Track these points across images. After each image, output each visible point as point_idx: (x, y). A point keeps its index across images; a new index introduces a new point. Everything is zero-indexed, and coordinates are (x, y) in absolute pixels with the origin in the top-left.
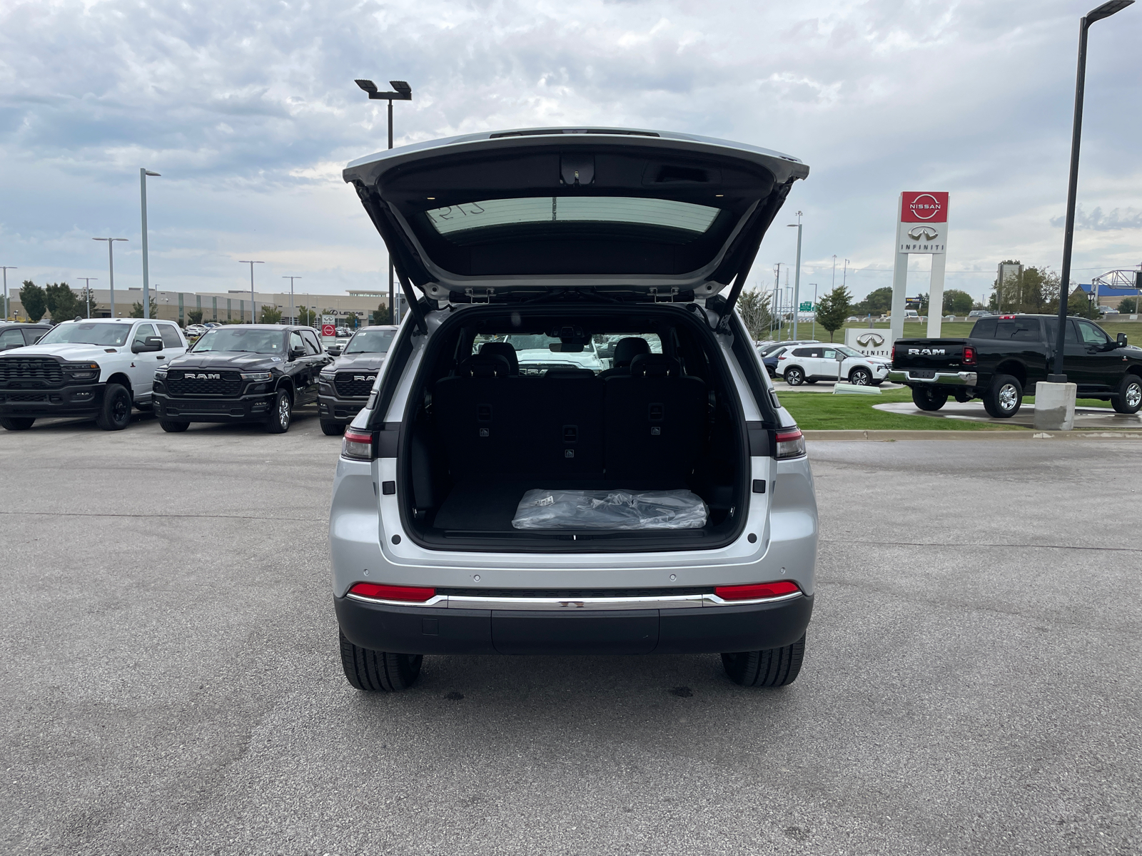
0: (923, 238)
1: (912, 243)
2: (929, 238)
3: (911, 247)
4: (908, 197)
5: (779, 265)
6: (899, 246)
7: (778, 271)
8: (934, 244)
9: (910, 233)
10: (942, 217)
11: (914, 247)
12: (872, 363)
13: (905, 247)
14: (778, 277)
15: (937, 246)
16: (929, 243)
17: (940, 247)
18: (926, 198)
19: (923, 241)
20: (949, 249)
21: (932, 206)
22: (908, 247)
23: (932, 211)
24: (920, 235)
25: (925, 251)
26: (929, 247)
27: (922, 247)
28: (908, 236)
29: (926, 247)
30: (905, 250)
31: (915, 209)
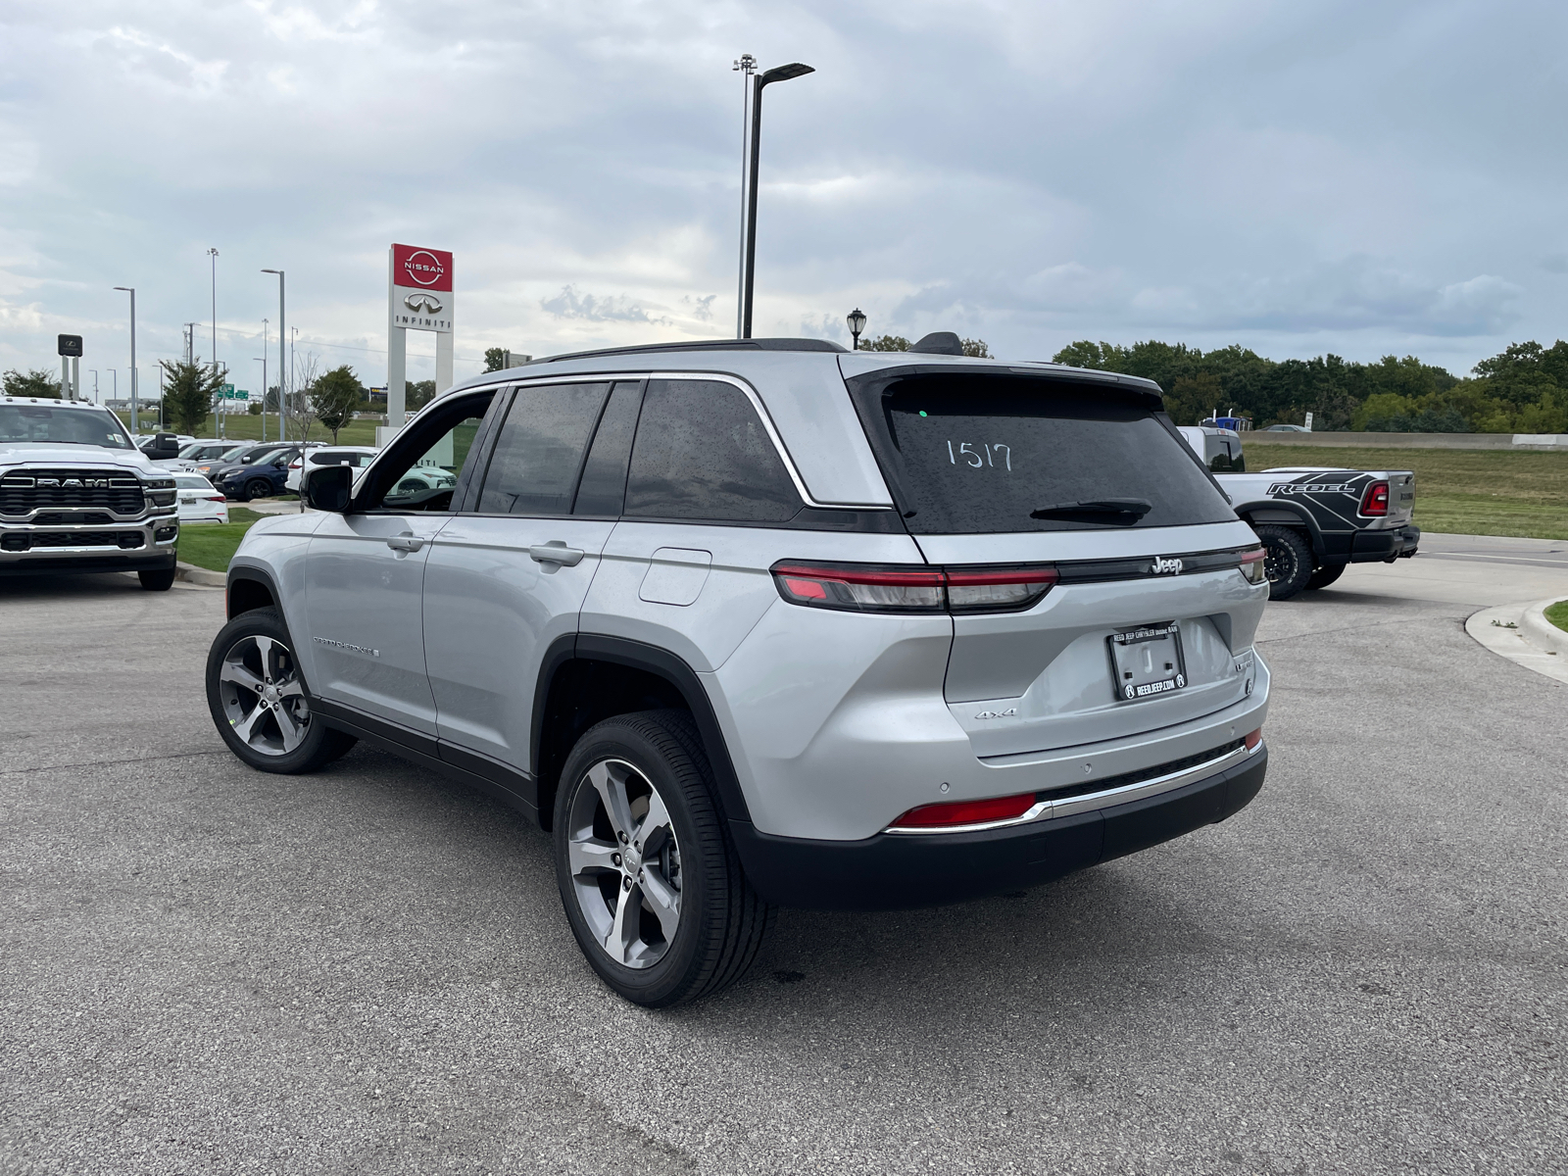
0: (423, 309)
1: (410, 314)
2: (431, 311)
3: (410, 320)
4: (401, 253)
5: (191, 326)
6: (393, 318)
7: (191, 334)
8: (437, 319)
9: (407, 301)
10: (445, 284)
11: (413, 320)
12: (430, 476)
13: (401, 319)
14: (191, 343)
15: (442, 322)
16: (433, 317)
17: (446, 324)
18: (424, 257)
19: (423, 314)
20: (456, 327)
21: (433, 269)
22: (405, 320)
23: (432, 275)
24: (420, 305)
25: (427, 327)
26: (432, 323)
27: (424, 322)
28: (404, 306)
29: (428, 322)
30: (401, 324)
31: (411, 269)
